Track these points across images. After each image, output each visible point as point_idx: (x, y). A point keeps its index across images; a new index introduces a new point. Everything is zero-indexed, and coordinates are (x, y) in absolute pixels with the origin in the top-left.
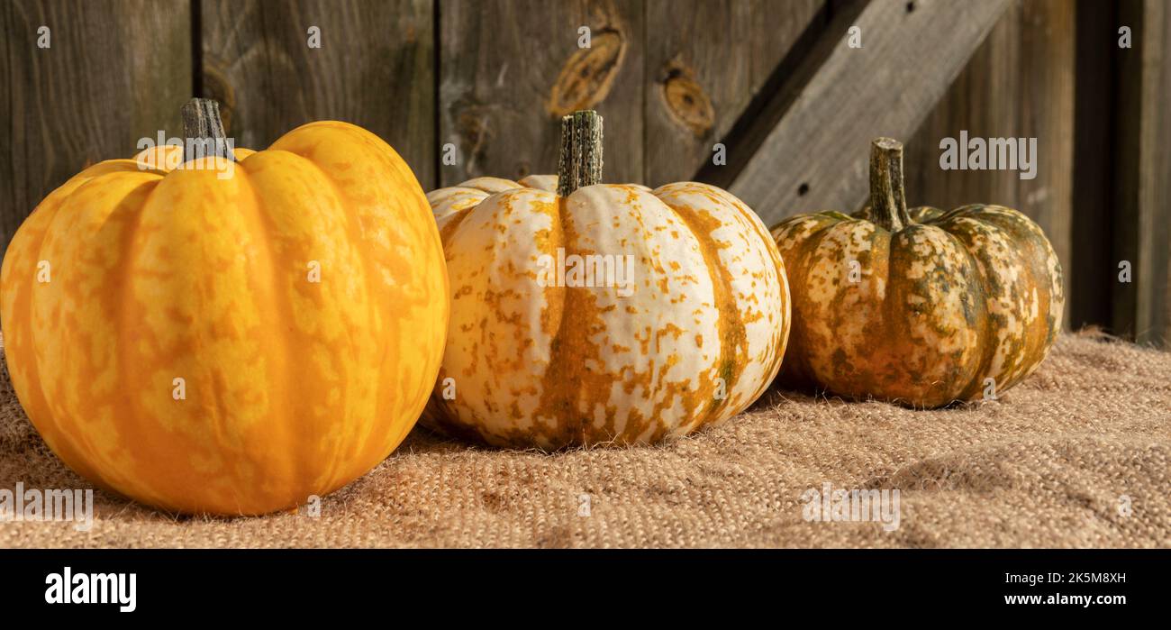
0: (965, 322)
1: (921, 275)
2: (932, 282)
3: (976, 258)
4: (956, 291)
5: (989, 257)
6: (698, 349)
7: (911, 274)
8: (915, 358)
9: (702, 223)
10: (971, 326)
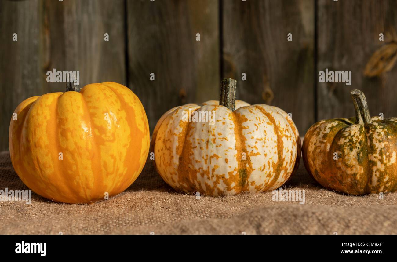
0: (358, 162)
1: (342, 143)
2: (346, 146)
3: (368, 138)
4: (356, 150)
5: (373, 138)
6: (226, 164)
7: (339, 143)
8: (339, 175)
9: (241, 119)
10: (360, 164)
